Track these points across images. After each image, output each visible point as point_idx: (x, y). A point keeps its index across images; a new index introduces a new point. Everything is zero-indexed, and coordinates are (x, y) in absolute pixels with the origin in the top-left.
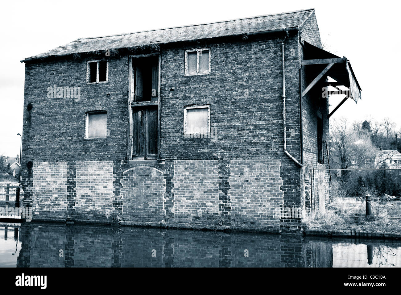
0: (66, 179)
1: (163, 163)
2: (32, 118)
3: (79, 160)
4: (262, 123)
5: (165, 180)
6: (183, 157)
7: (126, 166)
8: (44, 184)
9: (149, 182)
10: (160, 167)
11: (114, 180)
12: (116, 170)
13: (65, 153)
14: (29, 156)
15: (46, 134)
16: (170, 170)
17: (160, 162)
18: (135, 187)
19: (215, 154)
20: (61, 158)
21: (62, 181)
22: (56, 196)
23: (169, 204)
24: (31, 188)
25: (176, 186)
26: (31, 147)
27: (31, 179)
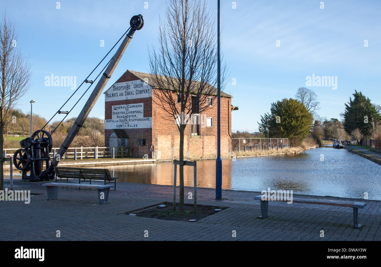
0: (171, 143)
1: (201, 137)
2: (156, 115)
3: (175, 135)
4: (224, 125)
5: (202, 143)
6: (207, 135)
7: (191, 138)
8: (162, 145)
9: (197, 144)
10: (201, 138)
11: (187, 143)
12: (188, 139)
13: (170, 132)
14: (156, 132)
15: (162, 123)
16: (203, 139)
17: (200, 136)
18: (193, 145)
19: (214, 134)
20: (169, 134)
21: (169, 144)
22: (167, 150)
23: (203, 151)
24: (157, 147)
25: (205, 145)
26: (156, 128)
27: (157, 143)
